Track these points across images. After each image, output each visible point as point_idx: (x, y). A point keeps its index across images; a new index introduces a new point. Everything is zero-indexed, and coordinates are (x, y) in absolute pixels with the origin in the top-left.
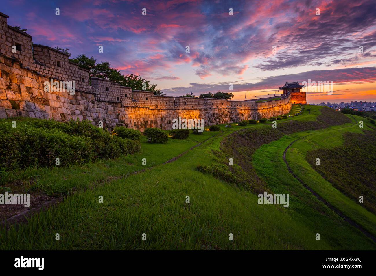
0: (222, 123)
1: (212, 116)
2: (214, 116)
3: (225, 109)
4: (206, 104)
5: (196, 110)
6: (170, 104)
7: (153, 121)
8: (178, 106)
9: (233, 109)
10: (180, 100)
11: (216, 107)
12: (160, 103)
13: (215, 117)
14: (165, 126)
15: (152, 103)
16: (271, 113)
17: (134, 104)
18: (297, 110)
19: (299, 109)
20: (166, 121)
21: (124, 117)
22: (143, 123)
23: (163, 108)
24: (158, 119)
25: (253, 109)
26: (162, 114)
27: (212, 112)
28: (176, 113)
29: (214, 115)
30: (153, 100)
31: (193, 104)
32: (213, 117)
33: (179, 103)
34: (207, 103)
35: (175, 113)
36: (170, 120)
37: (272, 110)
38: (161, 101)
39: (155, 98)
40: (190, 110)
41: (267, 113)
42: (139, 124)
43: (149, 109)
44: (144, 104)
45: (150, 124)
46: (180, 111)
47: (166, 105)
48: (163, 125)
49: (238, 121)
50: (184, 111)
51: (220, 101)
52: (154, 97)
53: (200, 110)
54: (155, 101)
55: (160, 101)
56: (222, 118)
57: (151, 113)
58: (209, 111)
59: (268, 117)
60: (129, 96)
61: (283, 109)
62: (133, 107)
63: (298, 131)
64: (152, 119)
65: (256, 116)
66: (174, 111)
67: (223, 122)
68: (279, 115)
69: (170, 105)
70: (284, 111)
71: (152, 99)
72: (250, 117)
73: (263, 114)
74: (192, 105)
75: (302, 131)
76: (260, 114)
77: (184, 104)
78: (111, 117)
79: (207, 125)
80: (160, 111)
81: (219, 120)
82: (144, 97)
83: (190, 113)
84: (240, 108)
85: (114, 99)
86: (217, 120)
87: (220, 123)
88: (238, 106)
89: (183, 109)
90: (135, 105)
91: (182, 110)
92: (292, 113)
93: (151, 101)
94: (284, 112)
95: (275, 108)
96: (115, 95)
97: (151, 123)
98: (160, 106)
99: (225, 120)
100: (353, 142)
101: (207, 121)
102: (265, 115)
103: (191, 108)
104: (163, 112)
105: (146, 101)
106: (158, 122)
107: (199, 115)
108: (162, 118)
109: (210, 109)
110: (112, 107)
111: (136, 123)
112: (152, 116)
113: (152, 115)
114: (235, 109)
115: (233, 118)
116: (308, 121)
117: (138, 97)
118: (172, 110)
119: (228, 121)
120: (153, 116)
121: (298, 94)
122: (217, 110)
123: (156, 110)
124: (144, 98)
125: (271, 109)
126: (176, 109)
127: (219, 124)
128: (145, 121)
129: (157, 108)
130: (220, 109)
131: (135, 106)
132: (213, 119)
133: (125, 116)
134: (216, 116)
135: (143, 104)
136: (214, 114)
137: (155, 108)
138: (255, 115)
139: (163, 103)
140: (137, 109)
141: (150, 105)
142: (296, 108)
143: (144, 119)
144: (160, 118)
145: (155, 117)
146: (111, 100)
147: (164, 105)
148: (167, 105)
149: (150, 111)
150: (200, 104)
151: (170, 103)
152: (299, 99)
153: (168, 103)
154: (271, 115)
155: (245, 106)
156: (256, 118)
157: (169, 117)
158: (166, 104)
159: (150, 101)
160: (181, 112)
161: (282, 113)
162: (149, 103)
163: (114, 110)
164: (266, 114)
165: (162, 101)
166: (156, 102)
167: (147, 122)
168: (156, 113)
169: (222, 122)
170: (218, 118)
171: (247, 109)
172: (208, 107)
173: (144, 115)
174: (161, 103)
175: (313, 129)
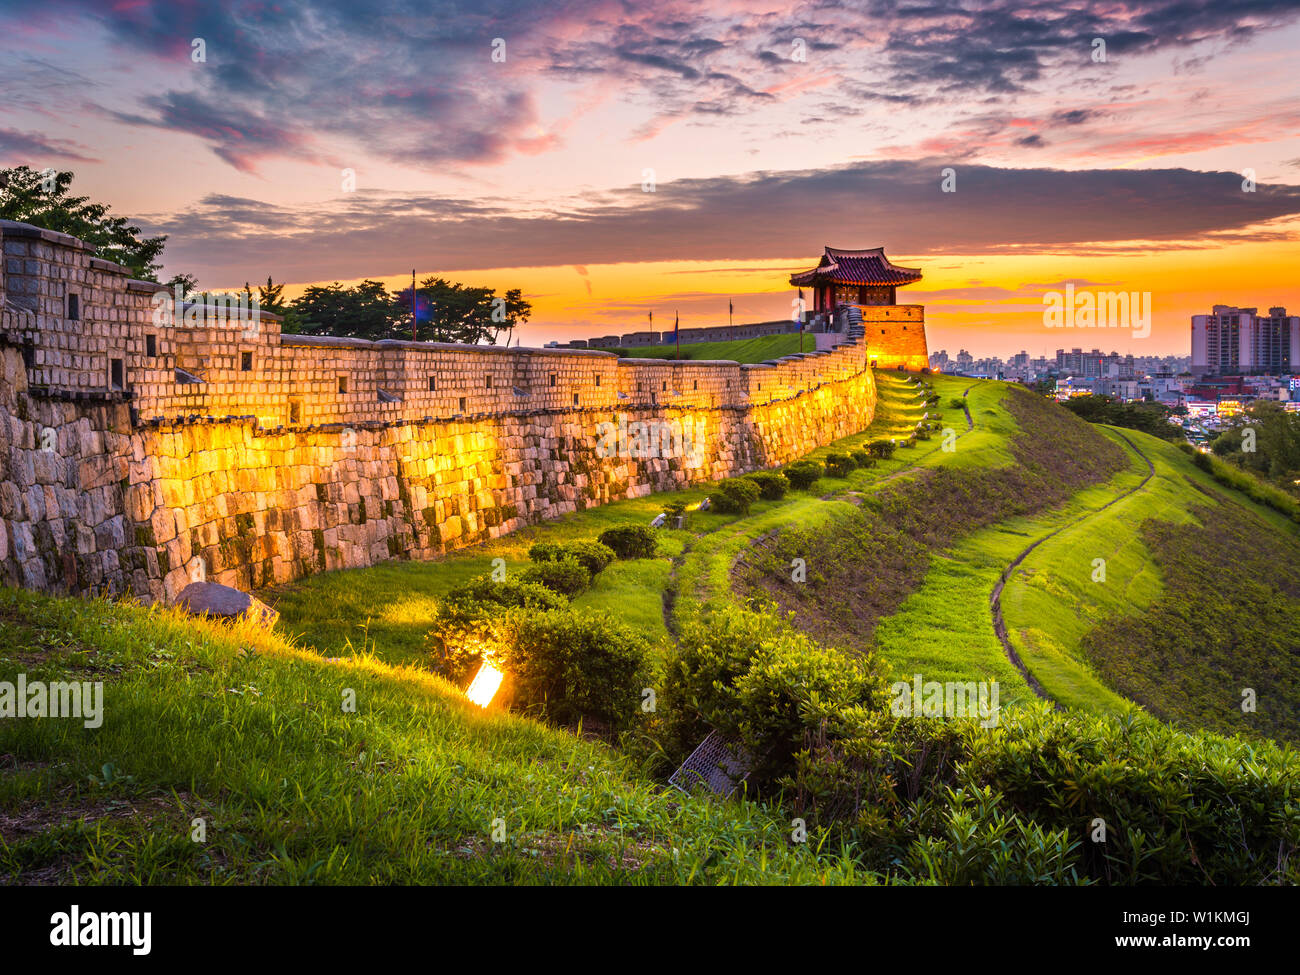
0: (602, 500)
1: (553, 457)
2: (563, 458)
3: (609, 409)
4: (524, 383)
5: (481, 425)
6: (357, 392)
7: (279, 513)
8: (398, 406)
9: (646, 408)
10: (407, 364)
11: (568, 403)
12: (307, 387)
13: (566, 463)
14: (342, 544)
15: (272, 388)
16: (804, 429)
17: (183, 402)
18: (903, 407)
19: (910, 402)
20: (342, 507)
21: (147, 499)
22: (231, 531)
23: (324, 420)
24: (300, 494)
25: (732, 408)
26: (322, 461)
27: (552, 432)
28: (387, 450)
29: (564, 452)
30: (277, 365)
31: (465, 389)
32: (558, 466)
33: (401, 386)
34: (528, 380)
35: (385, 452)
36: (362, 498)
37: (808, 411)
38: (315, 370)
39: (287, 352)
40: (453, 427)
41: (788, 426)
42: (214, 539)
43: (256, 431)
44: (233, 401)
45: (267, 535)
46: (408, 432)
47: (339, 397)
48: (331, 538)
49: (670, 481)
50: (428, 431)
51: (586, 361)
52: (283, 344)
53: (498, 418)
54: (286, 376)
55: (310, 375)
56: (601, 469)
57: (264, 459)
58: (539, 430)
59: (795, 447)
60: (165, 350)
61: (851, 401)
62: (180, 420)
63: (969, 530)
64: (272, 502)
65: (746, 444)
66: (377, 441)
67: (607, 494)
68: (838, 434)
69: (361, 397)
70: (853, 412)
71: (269, 364)
72: (723, 455)
73: (775, 435)
74: (461, 394)
75: (984, 526)
76: (762, 433)
77: (426, 390)
78: (92, 507)
79: (534, 516)
80: (311, 439)
81: (590, 479)
82: (233, 349)
83: (451, 446)
84: (675, 400)
85: (98, 379)
86: (581, 480)
87: (592, 497)
88: (664, 389)
89: (421, 423)
90: (188, 407)
91: (415, 427)
92: (892, 424)
93: (268, 376)
94: (854, 420)
95: (820, 395)
96: (103, 347)
97: (267, 528)
98: (309, 410)
99: (613, 478)
100: (1191, 573)
101: (533, 490)
102: (781, 436)
103: (457, 411)
104: (322, 450)
105: (242, 375)
106: (305, 513)
107: (493, 456)
108: (320, 488)
109: (545, 412)
110: (95, 435)
111: (200, 532)
112: (271, 480)
113: (273, 470)
114: (656, 408)
115: (649, 463)
116: (985, 469)
117: (203, 351)
118: (371, 430)
119: (626, 484)
120: (278, 475)
121: (887, 313)
122: (575, 417)
123: (291, 436)
124: (232, 358)
125: (804, 404)
126: (387, 425)
127: (589, 504)
128: (238, 518)
129: (293, 421)
130: (587, 412)
131: (188, 414)
132: (561, 478)
133: (150, 495)
134: (571, 454)
135: (224, 400)
136: (562, 441)
137: (283, 423)
138: (742, 443)
139: (324, 387)
140: (198, 431)
141: (263, 405)
142: (895, 395)
143: (232, 502)
144: (312, 491)
145: (289, 484)
146: (88, 385)
147: (331, 398)
148: (347, 397)
149: (259, 443)
150: (496, 387)
151: (361, 386)
152: (894, 340)
153: (350, 386)
154: (806, 437)
155: (695, 388)
156: (744, 456)
157: (354, 476)
158: (342, 391)
159: (260, 376)
160: (414, 443)
161: (849, 424)
162: (254, 388)
163: (106, 451)
164: (784, 432)
165: (319, 376)
166: (291, 382)
167: (248, 519)
168: (290, 457)
169: (603, 493)
170: (581, 467)
171: (703, 405)
172: (535, 402)
173: (231, 474)
174: (316, 387)
175: (1018, 513)
